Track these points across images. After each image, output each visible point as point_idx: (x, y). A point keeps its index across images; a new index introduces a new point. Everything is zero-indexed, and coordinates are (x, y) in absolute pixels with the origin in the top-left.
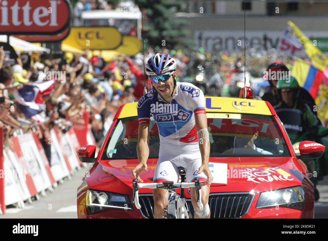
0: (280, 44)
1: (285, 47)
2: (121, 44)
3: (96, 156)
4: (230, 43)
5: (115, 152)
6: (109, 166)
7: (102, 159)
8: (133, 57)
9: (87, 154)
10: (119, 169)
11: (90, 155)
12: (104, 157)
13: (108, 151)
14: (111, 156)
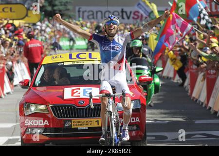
0: (132, 15)
1: (136, 17)
2: (27, 15)
3: (30, 85)
4: (99, 14)
5: (40, 83)
6: (37, 90)
7: (33, 87)
8: (34, 24)
9: (25, 84)
10: (42, 92)
11: (26, 85)
12: (34, 85)
13: (36, 82)
14: (37, 85)
